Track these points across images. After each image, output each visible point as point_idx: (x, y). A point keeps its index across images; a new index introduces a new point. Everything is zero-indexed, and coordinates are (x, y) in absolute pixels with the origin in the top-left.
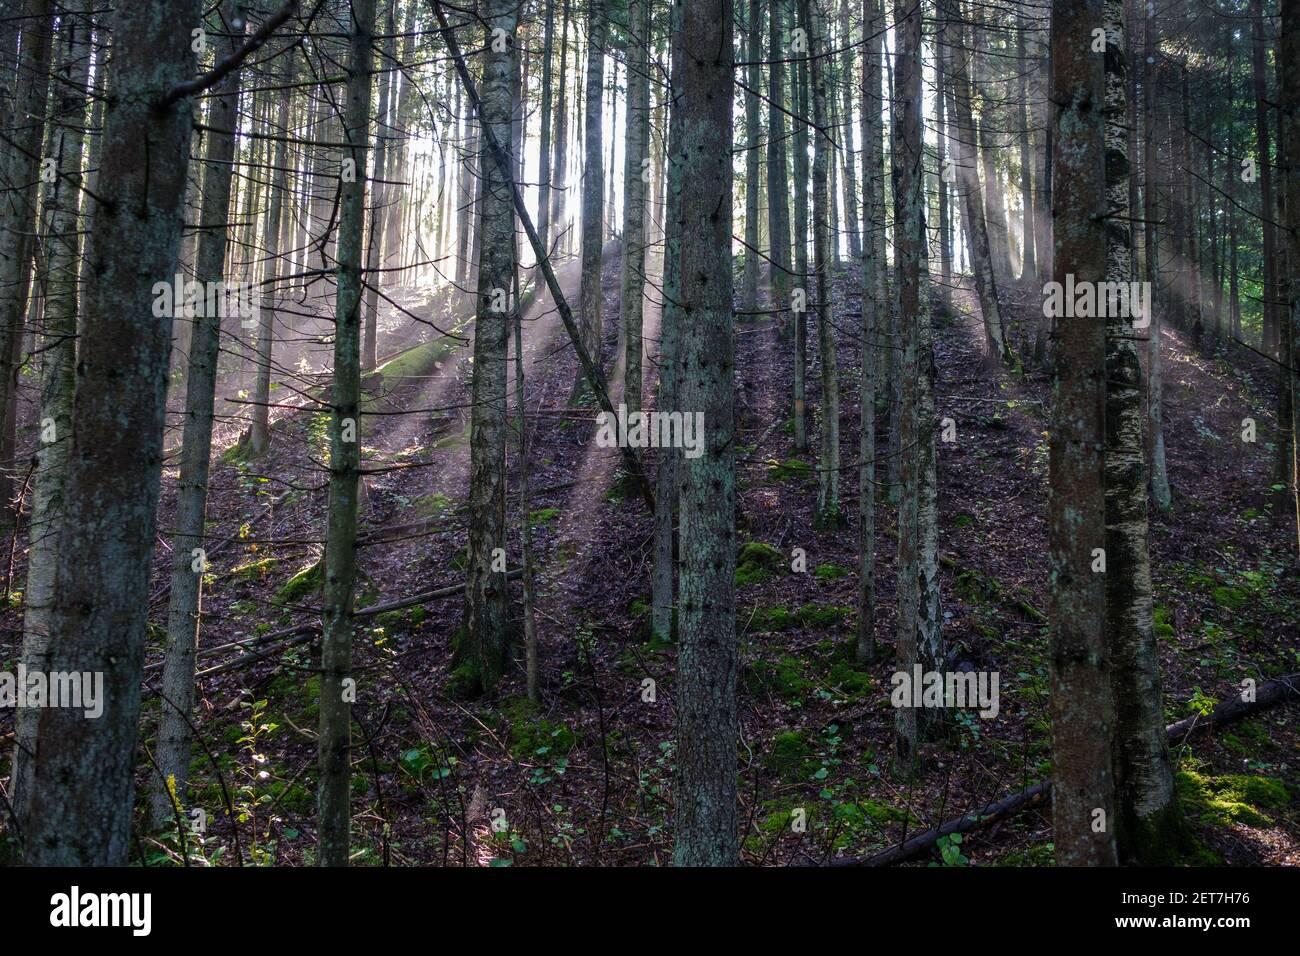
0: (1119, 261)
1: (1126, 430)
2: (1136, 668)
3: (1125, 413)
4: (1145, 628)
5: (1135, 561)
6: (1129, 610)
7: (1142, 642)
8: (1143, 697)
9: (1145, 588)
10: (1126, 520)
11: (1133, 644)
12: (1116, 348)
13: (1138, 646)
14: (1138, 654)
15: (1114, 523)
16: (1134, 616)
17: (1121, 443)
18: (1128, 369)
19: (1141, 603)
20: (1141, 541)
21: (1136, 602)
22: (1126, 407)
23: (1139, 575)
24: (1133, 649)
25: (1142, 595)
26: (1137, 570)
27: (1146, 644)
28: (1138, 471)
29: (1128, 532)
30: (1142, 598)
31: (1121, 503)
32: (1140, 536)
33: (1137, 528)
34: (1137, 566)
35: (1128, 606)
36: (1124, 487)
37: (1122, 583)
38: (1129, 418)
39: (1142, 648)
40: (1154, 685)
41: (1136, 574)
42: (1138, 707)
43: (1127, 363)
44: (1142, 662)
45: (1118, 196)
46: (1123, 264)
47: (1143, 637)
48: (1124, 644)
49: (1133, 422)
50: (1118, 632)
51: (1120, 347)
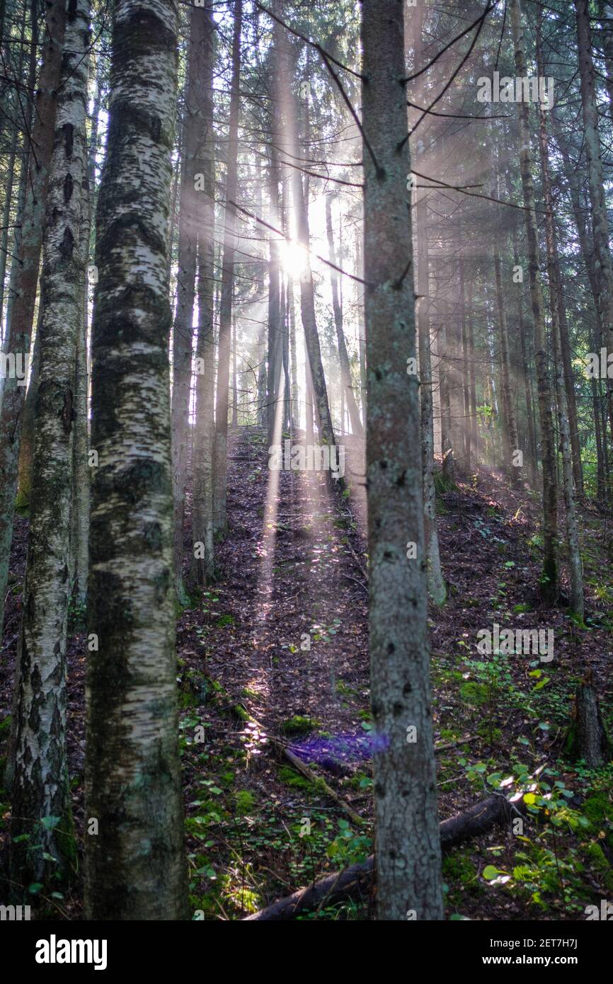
0: (141, 157)
1: (129, 406)
2: (124, 817)
3: (129, 379)
4: (146, 742)
5: (132, 624)
6: (118, 711)
7: (137, 767)
8: (134, 872)
9: (150, 671)
10: (122, 553)
11: (121, 771)
12: (122, 279)
13: (129, 776)
14: (128, 791)
15: (104, 560)
16: (126, 722)
17: (120, 426)
18: (138, 312)
19: (140, 697)
20: (146, 588)
21: (131, 696)
22: (131, 370)
23: (137, 648)
24: (120, 780)
25: (142, 683)
26: (135, 640)
27: (144, 771)
28: (145, 472)
29: (123, 573)
30: (142, 689)
31: (115, 526)
32: (144, 580)
33: (140, 567)
34: (136, 633)
35: (115, 704)
36: (120, 498)
37: (108, 663)
38: (135, 387)
39: (137, 779)
40: (155, 847)
41: (133, 647)
42: (121, 890)
43: (137, 302)
44: (134, 806)
45: (147, 71)
46: (145, 162)
47: (140, 758)
48: (108, 773)
49: (144, 394)
50: (100, 750)
51: (129, 279)
